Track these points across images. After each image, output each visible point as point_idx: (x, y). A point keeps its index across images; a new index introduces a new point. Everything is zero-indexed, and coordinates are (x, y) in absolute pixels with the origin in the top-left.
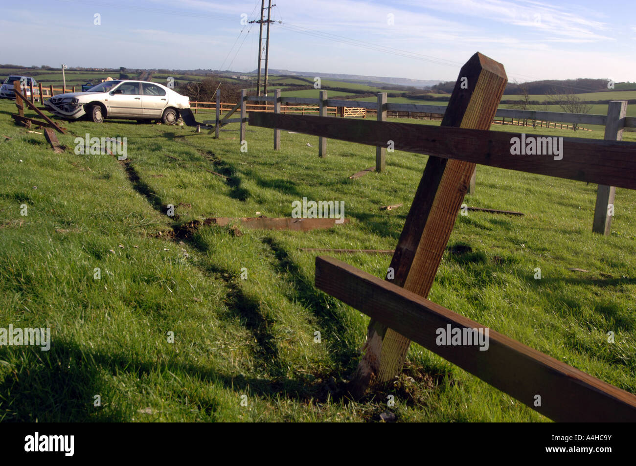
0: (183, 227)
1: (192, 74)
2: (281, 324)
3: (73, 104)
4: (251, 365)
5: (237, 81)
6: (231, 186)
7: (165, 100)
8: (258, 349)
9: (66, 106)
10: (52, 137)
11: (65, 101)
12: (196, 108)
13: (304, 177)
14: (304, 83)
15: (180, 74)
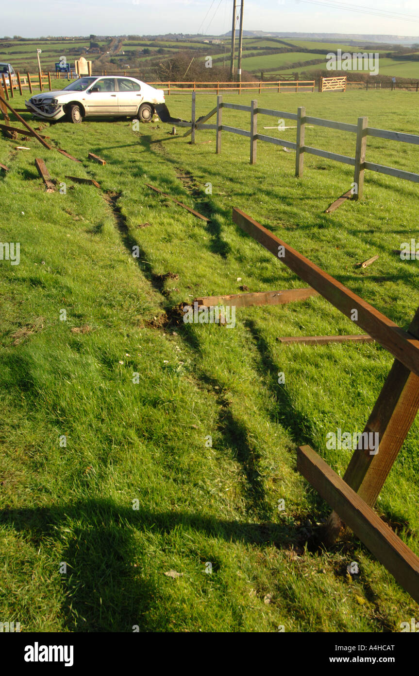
0: (174, 310)
1: (162, 40)
2: (266, 458)
3: (52, 104)
4: (242, 505)
5: (209, 46)
6: (212, 235)
7: (140, 95)
8: (248, 486)
9: (46, 107)
10: (43, 169)
11: (45, 102)
12: (169, 89)
13: (281, 215)
14: (279, 46)
15: (150, 40)
